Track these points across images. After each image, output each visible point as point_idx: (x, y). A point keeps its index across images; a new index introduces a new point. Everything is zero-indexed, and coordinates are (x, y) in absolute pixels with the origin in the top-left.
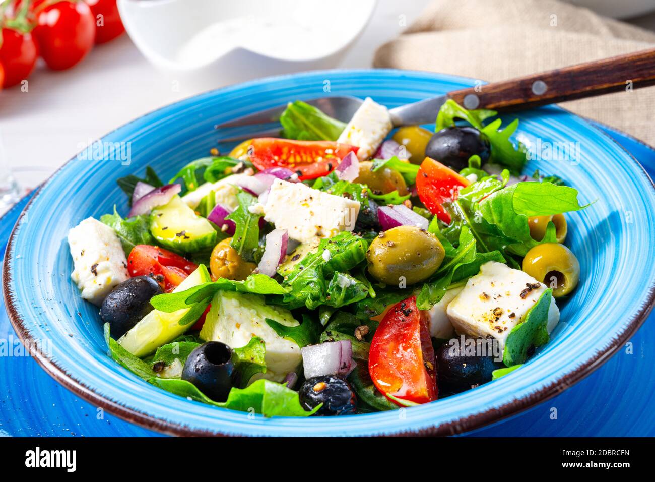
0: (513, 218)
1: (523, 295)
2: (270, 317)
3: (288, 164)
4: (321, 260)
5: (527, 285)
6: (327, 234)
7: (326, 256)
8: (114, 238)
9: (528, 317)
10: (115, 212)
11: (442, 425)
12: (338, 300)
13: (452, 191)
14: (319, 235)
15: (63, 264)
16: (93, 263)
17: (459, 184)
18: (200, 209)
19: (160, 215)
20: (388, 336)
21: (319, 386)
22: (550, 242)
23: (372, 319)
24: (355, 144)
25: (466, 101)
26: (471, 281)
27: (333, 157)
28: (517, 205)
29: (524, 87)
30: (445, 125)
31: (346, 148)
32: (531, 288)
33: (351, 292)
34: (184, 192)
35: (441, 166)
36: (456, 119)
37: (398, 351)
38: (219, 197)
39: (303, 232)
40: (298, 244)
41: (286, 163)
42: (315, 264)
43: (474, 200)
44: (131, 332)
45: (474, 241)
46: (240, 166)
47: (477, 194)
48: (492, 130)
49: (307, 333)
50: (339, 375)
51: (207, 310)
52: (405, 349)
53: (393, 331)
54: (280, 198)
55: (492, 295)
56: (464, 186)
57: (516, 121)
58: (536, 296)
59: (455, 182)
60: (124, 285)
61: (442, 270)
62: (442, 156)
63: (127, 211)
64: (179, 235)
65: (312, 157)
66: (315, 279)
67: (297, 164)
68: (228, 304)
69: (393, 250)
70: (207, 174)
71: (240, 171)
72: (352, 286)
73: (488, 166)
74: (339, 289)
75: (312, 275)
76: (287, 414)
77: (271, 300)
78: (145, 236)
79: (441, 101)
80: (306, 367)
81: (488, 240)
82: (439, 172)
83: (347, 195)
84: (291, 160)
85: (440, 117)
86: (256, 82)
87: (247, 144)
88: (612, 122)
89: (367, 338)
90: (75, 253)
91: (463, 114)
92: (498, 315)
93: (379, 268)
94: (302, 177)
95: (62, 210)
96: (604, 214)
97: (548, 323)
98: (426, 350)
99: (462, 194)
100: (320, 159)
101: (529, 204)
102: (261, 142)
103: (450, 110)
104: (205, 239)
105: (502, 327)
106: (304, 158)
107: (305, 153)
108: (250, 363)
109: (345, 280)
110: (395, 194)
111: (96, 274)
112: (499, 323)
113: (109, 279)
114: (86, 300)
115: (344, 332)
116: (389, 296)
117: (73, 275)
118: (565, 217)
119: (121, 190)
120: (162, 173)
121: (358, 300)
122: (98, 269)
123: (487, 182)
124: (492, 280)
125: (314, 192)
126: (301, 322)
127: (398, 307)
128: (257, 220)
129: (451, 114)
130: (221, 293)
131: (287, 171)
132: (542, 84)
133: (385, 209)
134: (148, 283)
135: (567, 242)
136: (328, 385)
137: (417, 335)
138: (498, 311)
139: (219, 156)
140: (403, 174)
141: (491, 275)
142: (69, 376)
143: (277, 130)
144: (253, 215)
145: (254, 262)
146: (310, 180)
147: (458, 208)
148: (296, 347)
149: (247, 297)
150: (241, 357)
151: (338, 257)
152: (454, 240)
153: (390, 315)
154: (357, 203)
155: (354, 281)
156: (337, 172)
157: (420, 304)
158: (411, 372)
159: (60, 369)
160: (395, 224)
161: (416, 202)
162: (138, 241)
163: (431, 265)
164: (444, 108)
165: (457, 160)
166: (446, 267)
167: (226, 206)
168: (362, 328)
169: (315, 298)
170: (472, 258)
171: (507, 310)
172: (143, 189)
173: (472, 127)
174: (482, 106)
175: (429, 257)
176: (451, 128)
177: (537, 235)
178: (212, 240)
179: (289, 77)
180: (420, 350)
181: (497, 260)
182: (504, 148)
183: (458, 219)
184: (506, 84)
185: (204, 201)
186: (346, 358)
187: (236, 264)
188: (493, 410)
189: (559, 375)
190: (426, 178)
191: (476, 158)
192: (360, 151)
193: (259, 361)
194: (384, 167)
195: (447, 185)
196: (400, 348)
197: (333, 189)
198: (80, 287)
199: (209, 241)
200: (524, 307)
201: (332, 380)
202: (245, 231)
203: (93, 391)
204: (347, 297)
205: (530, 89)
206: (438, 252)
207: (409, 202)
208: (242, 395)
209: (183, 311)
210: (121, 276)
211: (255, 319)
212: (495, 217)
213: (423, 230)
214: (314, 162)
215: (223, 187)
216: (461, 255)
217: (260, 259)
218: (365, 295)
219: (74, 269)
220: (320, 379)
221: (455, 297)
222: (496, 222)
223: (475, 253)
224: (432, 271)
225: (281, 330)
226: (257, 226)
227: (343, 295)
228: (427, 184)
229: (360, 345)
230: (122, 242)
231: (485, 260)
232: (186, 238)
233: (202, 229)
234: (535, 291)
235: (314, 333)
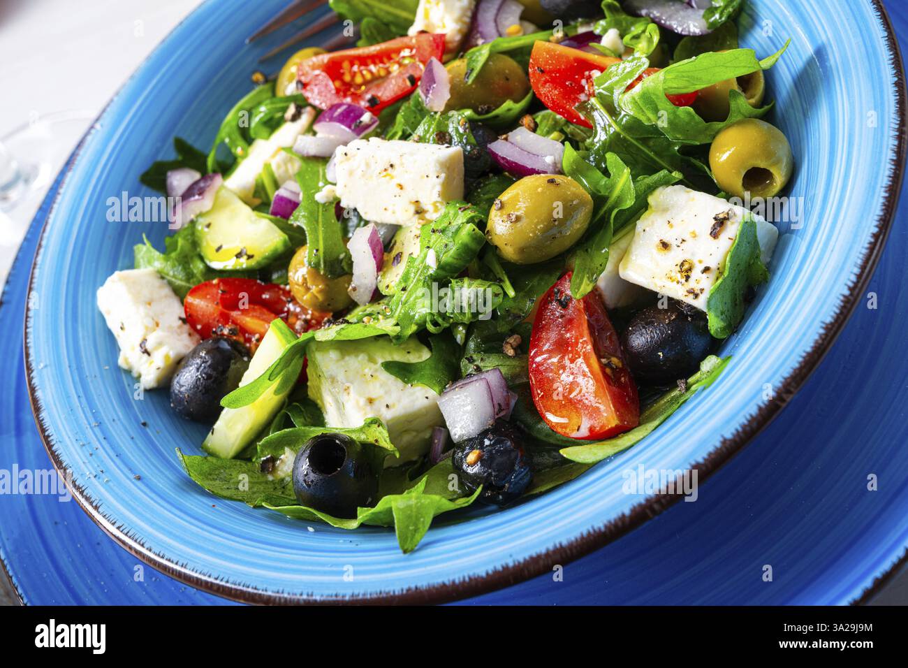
1: (715, 234)
2: (389, 359)
4: (427, 268)
5: (716, 218)
6: (429, 213)
7: (432, 260)
8: (157, 282)
9: (728, 264)
10: (145, 240)
13: (584, 81)
14: (419, 212)
16: (139, 341)
17: (592, 66)
19: (208, 226)
20: (547, 345)
21: (471, 458)
23: (519, 324)
26: (641, 224)
27: (412, 62)
32: (724, 221)
37: (563, 366)
38: (279, 167)
39: (400, 213)
40: (395, 229)
42: (420, 275)
43: (616, 93)
44: (217, 426)
47: (619, 82)
51: (305, 365)
52: (573, 361)
53: (553, 335)
55: (673, 243)
56: (601, 70)
58: (732, 230)
61: (598, 217)
64: (239, 255)
65: (384, 66)
67: (367, 84)
69: (519, 225)
71: (295, 118)
78: (197, 267)
81: (651, 143)
84: (359, 79)
90: (113, 327)
99: (599, 85)
100: (395, 69)
104: (274, 253)
105: (697, 287)
107: (374, 63)
110: (509, 104)
111: (149, 354)
112: (692, 284)
113: (167, 357)
115: (490, 351)
122: (149, 346)
124: (668, 216)
126: (431, 350)
127: (549, 297)
128: (332, 207)
133: (498, 147)
136: (483, 452)
138: (686, 266)
141: (665, 210)
144: (323, 206)
145: (346, 274)
148: (432, 393)
150: (363, 437)
151: (447, 257)
153: (544, 304)
154: (458, 148)
156: (421, 93)
157: (576, 290)
166: (602, 212)
168: (511, 340)
171: (697, 261)
181: (667, 183)
185: (260, 181)
186: (499, 395)
187: (322, 286)
193: (384, 441)
195: (574, 76)
196: (567, 359)
198: (135, 374)
199: (281, 249)
201: (487, 442)
202: (321, 238)
207: (528, 120)
210: (182, 343)
211: (367, 371)
212: (651, 115)
214: (388, 75)
216: (616, 192)
217: (351, 264)
218: (500, 299)
219: (120, 350)
220: (471, 444)
221: (626, 251)
222: (655, 121)
225: (405, 371)
226: (335, 218)
228: (546, 83)
230: (170, 284)
231: (651, 189)
232: (250, 257)
233: (267, 236)
234: (729, 223)
235: (452, 375)
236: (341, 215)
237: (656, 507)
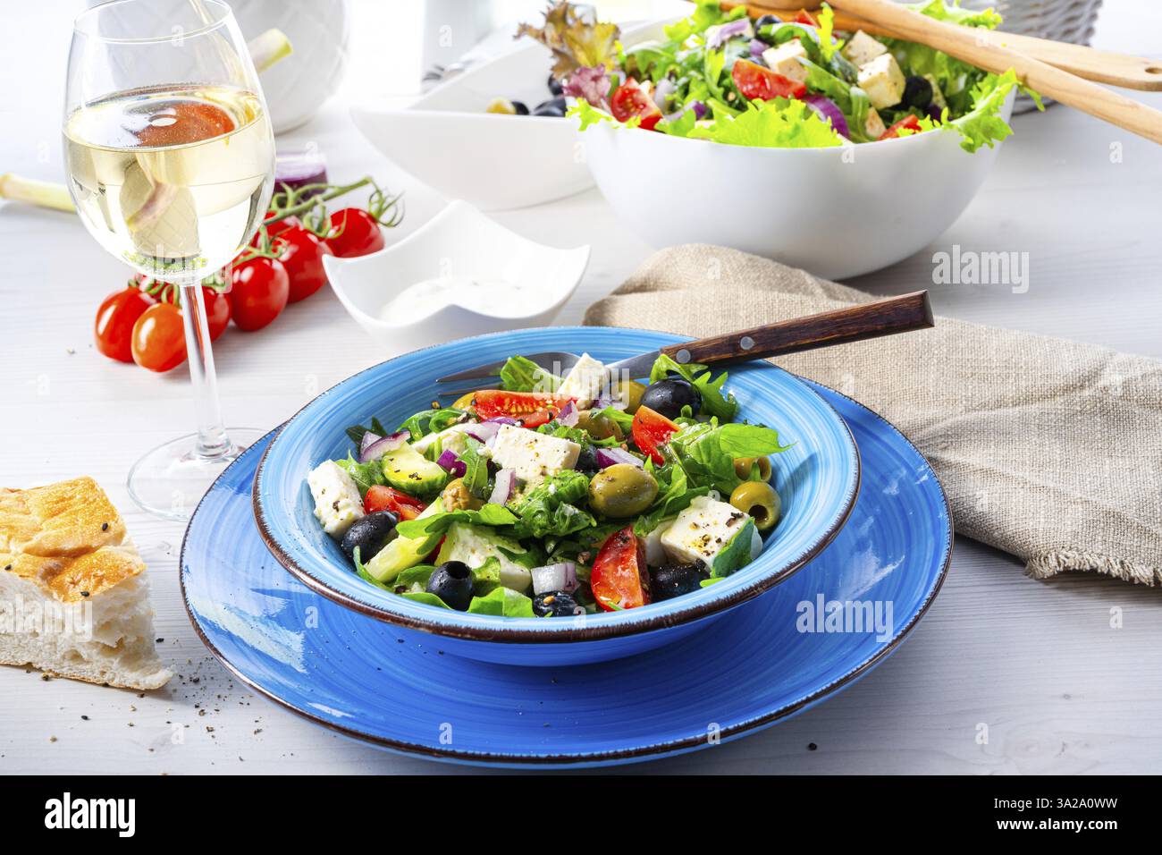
0: (720, 459)
1: (729, 523)
2: (500, 545)
3: (511, 414)
4: (547, 493)
5: (732, 514)
6: (551, 473)
7: (552, 490)
8: (350, 479)
9: (733, 540)
10: (349, 456)
11: (656, 619)
12: (563, 528)
13: (665, 436)
14: (543, 474)
15: (306, 504)
16: (334, 501)
17: (672, 429)
18: (429, 455)
19: (392, 460)
20: (608, 559)
21: (548, 599)
22: (754, 480)
23: (593, 545)
24: (573, 395)
25: (678, 356)
26: (682, 513)
27: (553, 407)
28: (724, 447)
29: (733, 342)
30: (658, 379)
31: (566, 398)
32: (736, 517)
33: (574, 520)
34: (411, 441)
35: (655, 414)
36: (670, 372)
37: (617, 571)
38: (445, 444)
39: (529, 473)
40: (525, 482)
41: (508, 413)
42: (541, 496)
43: (685, 443)
44: (373, 560)
45: (685, 477)
46: (464, 415)
47: (687, 438)
48: (702, 382)
49: (535, 559)
50: (565, 592)
51: (442, 541)
52: (623, 569)
53: (612, 555)
54: (507, 441)
55: (701, 525)
56: (676, 431)
57: (726, 373)
58: (741, 524)
59: (668, 428)
60: (364, 519)
61: (657, 504)
62: (656, 407)
63: (359, 457)
64: (412, 476)
65: (532, 407)
66: (543, 509)
67: (518, 414)
68: (464, 533)
69: (612, 484)
70: (432, 424)
71: (465, 421)
72: (575, 515)
73: (698, 416)
74: (564, 517)
75: (538, 505)
76: (520, 615)
77: (501, 531)
78: (378, 478)
79: (655, 356)
80: (535, 585)
81: (698, 479)
82: (654, 418)
83: (572, 440)
84: (513, 410)
85: (654, 371)
86: (474, 338)
87: (470, 397)
88: (821, 379)
89: (589, 563)
90: (315, 492)
91: (675, 367)
92: (706, 540)
93: (600, 500)
94: (524, 425)
95: (300, 454)
96: (805, 456)
97: (752, 551)
98: (642, 574)
99: (674, 438)
100: (540, 409)
101: (735, 445)
102: (483, 394)
103: (663, 364)
104: (436, 480)
105: (710, 550)
106: (526, 409)
107: (526, 404)
108: (486, 581)
109: (570, 510)
110: (612, 439)
111: (338, 510)
112: (708, 548)
113: (350, 513)
114: (328, 534)
115: (569, 558)
116: (609, 526)
117: (316, 511)
118: (772, 463)
119: (349, 439)
120: (386, 424)
121: (581, 528)
122: (339, 505)
123: (697, 427)
124: (701, 511)
125: (538, 435)
126: (528, 550)
127: (616, 535)
128: (485, 461)
129: (664, 367)
130: (456, 523)
131: (511, 419)
132: (749, 339)
133: (604, 451)
134: (387, 517)
135: (773, 482)
136: (556, 598)
137: (634, 558)
138: (707, 537)
139: (440, 408)
140: (619, 423)
141: (701, 508)
142: (330, 588)
143: (497, 384)
144: (481, 457)
145: (483, 499)
146: (534, 427)
147: (670, 449)
148: (526, 570)
149: (482, 527)
150: (478, 576)
151: (562, 490)
152: (668, 479)
153: (610, 542)
154: (579, 446)
155: (577, 511)
156: (558, 420)
157: (636, 531)
158: (629, 588)
160: (612, 463)
161: (633, 447)
162: (372, 482)
163: (647, 498)
164: (657, 362)
165: (671, 409)
166: (660, 501)
167: (454, 450)
168: (584, 554)
169: (544, 527)
170: (684, 491)
171: (714, 534)
172: (371, 438)
173: (684, 379)
174: (694, 360)
175: (645, 490)
176: (665, 381)
177: (742, 475)
178: (442, 482)
179: (506, 333)
180: (637, 570)
182: (714, 399)
183: (670, 460)
184: (716, 339)
185: (431, 448)
186: (570, 577)
187: (467, 500)
188: (700, 607)
189: (757, 581)
190: (641, 424)
191: (687, 408)
192: (578, 402)
193: (495, 578)
194: (601, 415)
195: (661, 431)
196: (619, 569)
197: (555, 433)
198: (322, 522)
199: (439, 482)
200: (729, 534)
201: (559, 594)
202: (475, 471)
203: (352, 598)
204: (572, 524)
205: (739, 344)
206: (654, 487)
207: (625, 446)
208: (483, 603)
209: (422, 539)
210: (360, 514)
211: (488, 546)
212: (705, 458)
213: (639, 467)
214: (535, 411)
215: (448, 435)
216: (673, 490)
217: (489, 495)
218: (587, 524)
219: (316, 506)
220: (549, 594)
221: (668, 528)
222: (705, 462)
223: (685, 488)
224: (646, 506)
225: (512, 557)
226: (486, 466)
227: (567, 522)
228: (642, 429)
229: (583, 569)
230: (357, 483)
231: (695, 495)
232: (418, 479)
233: (431, 472)
234: (739, 520)
235: (541, 560)
236: (493, 468)
237: (670, 621)
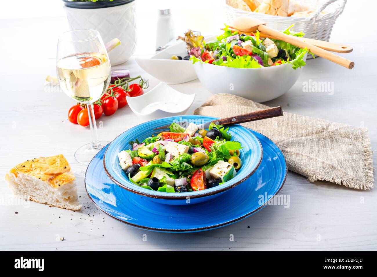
0: (225, 150)
1: (227, 168)
2: (167, 173)
3: (172, 138)
4: (180, 159)
5: (228, 165)
6: (181, 154)
7: (181, 159)
8: (129, 155)
9: (228, 172)
10: (129, 149)
11: (206, 193)
12: (183, 169)
13: (211, 144)
14: (179, 154)
15: (117, 162)
16: (124, 161)
17: (213, 142)
18: (150, 149)
19: (140, 150)
20: (195, 177)
21: (179, 188)
22: (235, 156)
23: (192, 173)
24: (188, 133)
25: (216, 123)
26: (215, 165)
27: (183, 136)
28: (227, 147)
29: (230, 119)
30: (211, 129)
31: (186, 134)
32: (229, 166)
33: (186, 167)
34: (146, 145)
35: (209, 138)
36: (214, 127)
37: (197, 180)
38: (154, 146)
39: (176, 154)
40: (174, 157)
41: (171, 138)
42: (178, 160)
43: (217, 146)
44: (134, 177)
45: (216, 155)
46: (160, 138)
47: (217, 145)
48: (222, 130)
49: (176, 177)
50: (184, 186)
51: (152, 172)
52: (199, 180)
53: (197, 176)
54: (170, 145)
55: (220, 168)
56: (214, 143)
57: (228, 128)
58: (230, 168)
59: (212, 142)
60: (132, 166)
61: (208, 162)
62: (210, 136)
63: (132, 149)
64: (145, 155)
65: (177, 136)
66: (178, 164)
67: (174, 138)
68: (157, 170)
69: (197, 157)
70: (151, 141)
71: (160, 140)
72: (187, 165)
73: (221, 139)
74: (184, 166)
75: (178, 163)
76: (171, 192)
77: (168, 169)
78: (136, 155)
79: (210, 123)
80: (176, 184)
81: (220, 156)
82: (208, 139)
83: (186, 145)
84: (172, 137)
85: (210, 127)
86: (163, 118)
87: (161, 134)
88: (255, 129)
89: (190, 178)
90: (120, 159)
91: (215, 126)
92: (221, 172)
93: (193, 162)
94: (175, 141)
95: (117, 148)
96: (248, 150)
97: (233, 175)
98: (204, 181)
99: (214, 145)
100: (179, 137)
101: (230, 147)
102: (165, 133)
103: (212, 125)
104: (151, 156)
106: (176, 137)
107: (176, 135)
108: (163, 183)
109: (185, 164)
110: (198, 145)
111: (125, 164)
112: (222, 174)
113: (129, 165)
114: (123, 170)
115: (185, 177)
116: (196, 168)
117: (120, 164)
118: (239, 151)
119: (130, 145)
120: (140, 141)
121: (188, 169)
122: (126, 162)
123: (220, 142)
125: (178, 144)
126: (175, 174)
127: (198, 171)
128: (164, 151)
129: (212, 126)
130: (156, 167)
131: (171, 140)
132: (235, 119)
133: (195, 148)
134: (138, 165)
135: (240, 157)
136: (181, 187)
137: (202, 177)
139: (154, 136)
140: (200, 141)
141: (220, 163)
142: (121, 184)
143: (169, 130)
144: (163, 150)
145: (163, 161)
146: (177, 142)
147: (212, 148)
148: (174, 180)
149: (162, 168)
150: (161, 181)
151: (183, 159)
152: (212, 156)
153: (196, 172)
154: (188, 147)
155: (187, 164)
156: (184, 140)
157: (202, 170)
158: (201, 185)
159: (119, 183)
160: (197, 151)
161: (203, 147)
162: (135, 156)
163: (206, 161)
164: (210, 124)
165: (213, 137)
167: (156, 148)
168: (189, 175)
169: (178, 168)
170: (216, 159)
171: (223, 171)
172: (135, 144)
173: (217, 129)
174: (220, 124)
175: (205, 159)
176: (212, 130)
177: (232, 155)
178: (153, 156)
179: (172, 117)
180: (203, 180)
181: (222, 160)
182: (225, 134)
183: (213, 151)
184: (226, 119)
185: (151, 147)
186: (185, 182)
187: (159, 161)
188: (218, 190)
189: (233, 183)
190: (205, 141)
191: (218, 137)
192: (189, 135)
193: (165, 182)
194: (195, 139)
195: (210, 143)
196: (198, 179)
197: (183, 144)
198: (121, 167)
199: (152, 156)
200: (227, 170)
201: (182, 186)
202: (161, 153)
203: (127, 187)
204: (186, 168)
205: (232, 120)
206: (208, 158)
207: (201, 147)
208: (161, 189)
209: (147, 171)
210: (131, 164)
211: (164, 173)
212: (222, 150)
213: (204, 153)
214: (178, 138)
215: (155, 144)
216: (213, 159)
217: (165, 160)
218: (190, 168)
219: (120, 162)
220: (179, 186)
221: (212, 169)
222: (222, 151)
223: (216, 158)
224: (205, 163)
225: (170, 176)
226: (164, 152)
227: (185, 167)
228: (206, 142)
229: (189, 179)
230: (131, 156)
231: (219, 160)
232: (147, 155)
233: (150, 153)
234: (230, 167)
235: (178, 177)
236: (166, 153)
237: (210, 194)
